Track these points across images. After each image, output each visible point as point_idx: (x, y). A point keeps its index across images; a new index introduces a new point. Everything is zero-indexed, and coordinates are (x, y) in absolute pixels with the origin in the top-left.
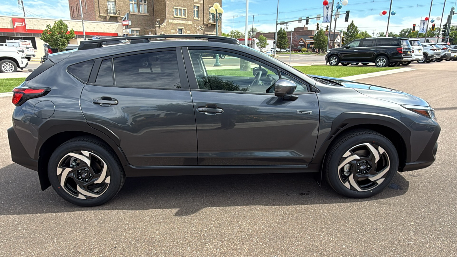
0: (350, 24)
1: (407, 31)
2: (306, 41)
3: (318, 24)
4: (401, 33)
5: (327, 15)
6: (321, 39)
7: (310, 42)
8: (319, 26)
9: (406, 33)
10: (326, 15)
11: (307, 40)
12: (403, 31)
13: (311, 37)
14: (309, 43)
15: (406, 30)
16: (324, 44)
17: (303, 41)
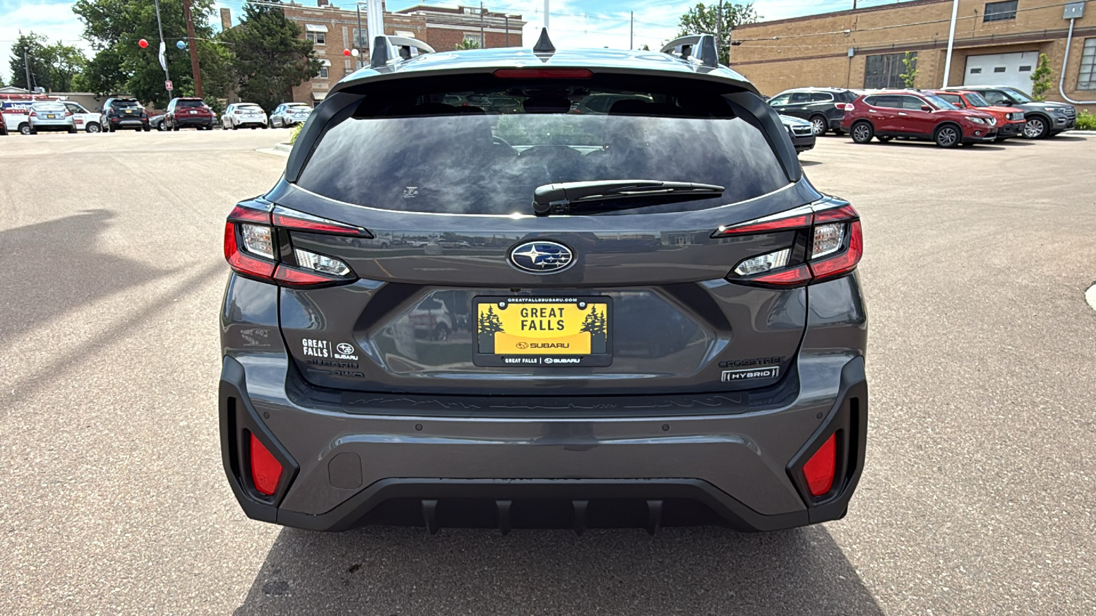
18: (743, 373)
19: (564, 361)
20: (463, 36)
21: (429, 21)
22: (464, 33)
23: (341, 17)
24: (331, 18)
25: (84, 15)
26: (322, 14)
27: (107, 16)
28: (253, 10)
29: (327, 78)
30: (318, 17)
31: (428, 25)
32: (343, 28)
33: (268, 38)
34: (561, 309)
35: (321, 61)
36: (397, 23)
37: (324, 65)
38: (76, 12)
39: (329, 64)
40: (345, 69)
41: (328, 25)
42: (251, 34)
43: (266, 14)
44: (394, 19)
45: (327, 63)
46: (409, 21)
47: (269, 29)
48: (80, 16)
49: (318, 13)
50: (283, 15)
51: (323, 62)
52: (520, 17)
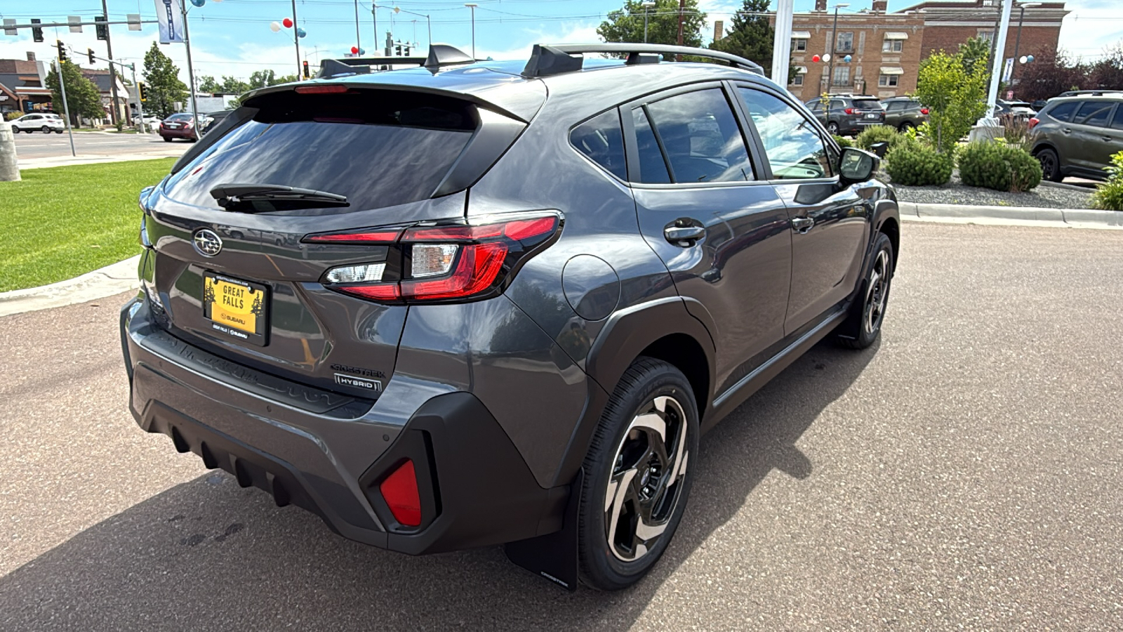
0: (149, 51)
1: (265, 76)
2: (14, 92)
3: (60, 44)
4: (253, 79)
5: (171, 21)
6: (72, 87)
7: (30, 96)
8: (63, 49)
9: (264, 79)
10: (167, 22)
11: (17, 88)
12: (257, 75)
13: (27, 81)
14: (27, 99)
15: (262, 75)
16: (84, 101)
17: (3, 92)
18: (350, 379)
19: (239, 335)
20: (977, 32)
21: (928, 19)
22: (978, 30)
23: (827, 22)
24: (817, 23)
25: (604, 35)
26: (807, 19)
27: (621, 35)
28: (740, 21)
29: (801, 85)
30: (804, 23)
31: (927, 24)
32: (828, 32)
33: (748, 47)
34: (242, 291)
35: (797, 68)
36: (890, 23)
37: (799, 72)
38: (599, 33)
39: (806, 72)
40: (822, 76)
41: (811, 31)
42: (734, 44)
43: (751, 24)
44: (887, 20)
45: (804, 70)
46: (904, 20)
47: (751, 38)
48: (601, 36)
49: (804, 20)
50: (768, 23)
51: (799, 69)
52: (1062, 5)
